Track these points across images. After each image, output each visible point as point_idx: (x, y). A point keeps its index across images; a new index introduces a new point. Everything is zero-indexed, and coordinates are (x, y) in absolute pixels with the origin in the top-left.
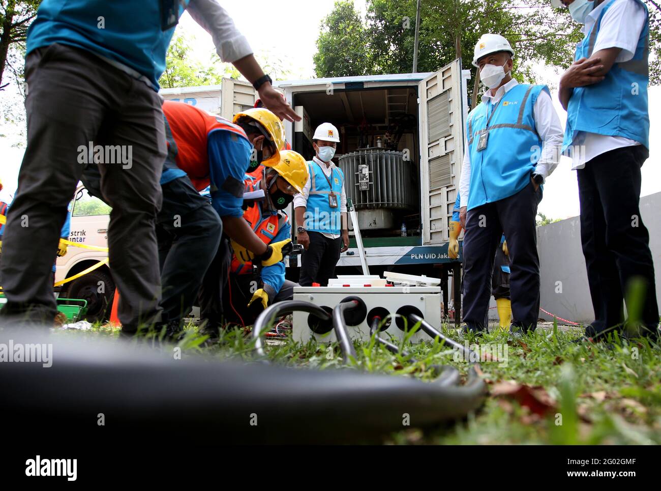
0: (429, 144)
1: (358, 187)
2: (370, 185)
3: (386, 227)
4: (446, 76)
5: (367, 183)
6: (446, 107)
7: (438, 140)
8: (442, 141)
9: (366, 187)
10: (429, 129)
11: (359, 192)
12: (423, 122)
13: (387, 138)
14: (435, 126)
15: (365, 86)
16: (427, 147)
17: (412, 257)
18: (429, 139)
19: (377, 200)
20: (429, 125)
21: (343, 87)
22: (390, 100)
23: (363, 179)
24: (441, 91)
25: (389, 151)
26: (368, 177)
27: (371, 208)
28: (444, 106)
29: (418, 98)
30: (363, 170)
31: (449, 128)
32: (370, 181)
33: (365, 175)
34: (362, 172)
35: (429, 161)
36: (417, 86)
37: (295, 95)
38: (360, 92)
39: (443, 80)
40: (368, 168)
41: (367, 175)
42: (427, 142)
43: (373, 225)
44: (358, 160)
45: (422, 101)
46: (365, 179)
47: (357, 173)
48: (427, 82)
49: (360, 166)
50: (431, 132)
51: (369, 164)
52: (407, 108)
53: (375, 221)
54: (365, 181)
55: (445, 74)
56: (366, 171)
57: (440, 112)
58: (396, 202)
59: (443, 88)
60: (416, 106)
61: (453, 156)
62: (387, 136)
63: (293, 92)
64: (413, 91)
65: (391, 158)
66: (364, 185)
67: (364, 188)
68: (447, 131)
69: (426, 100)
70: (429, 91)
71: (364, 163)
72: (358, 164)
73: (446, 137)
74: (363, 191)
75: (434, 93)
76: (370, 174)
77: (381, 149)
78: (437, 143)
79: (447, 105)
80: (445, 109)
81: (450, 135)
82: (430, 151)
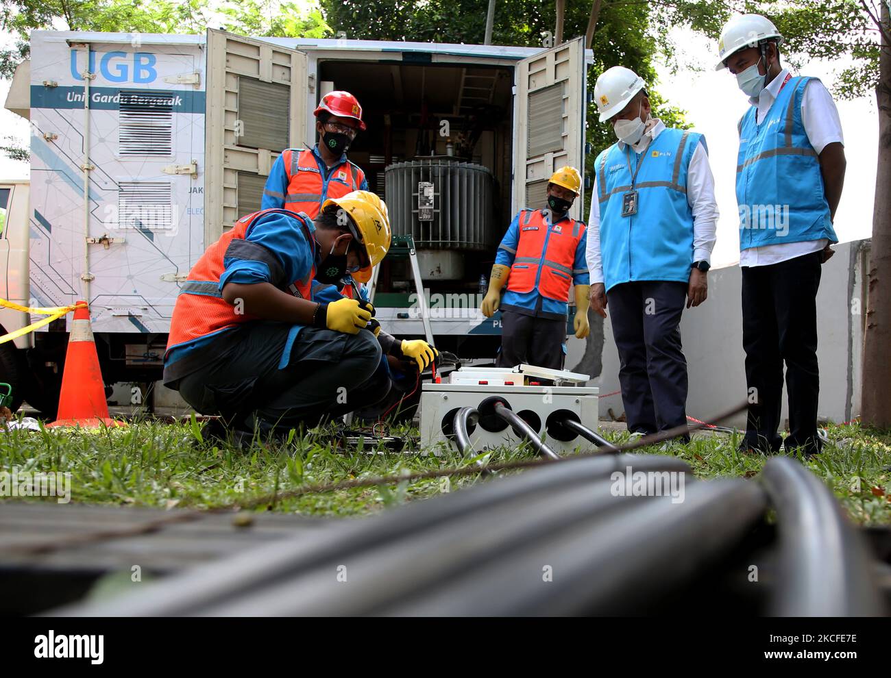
0: (527, 160)
1: (416, 215)
2: (435, 213)
3: (455, 278)
4: (561, 60)
5: (430, 210)
6: (558, 107)
7: (543, 155)
8: (549, 157)
9: (429, 217)
10: (529, 136)
11: (418, 223)
12: (520, 124)
13: (460, 141)
14: (540, 134)
15: (434, 60)
16: (524, 163)
17: (494, 324)
18: (528, 152)
19: (444, 237)
20: (529, 130)
21: (400, 58)
22: (468, 82)
23: (425, 205)
24: (551, 82)
25: (465, 164)
26: (432, 201)
27: (435, 248)
28: (555, 105)
29: (514, 85)
30: (426, 190)
31: (560, 139)
32: (434, 209)
33: (427, 197)
34: (423, 193)
35: (528, 185)
36: (513, 68)
37: (322, 63)
38: (424, 68)
39: (556, 66)
40: (433, 187)
41: (431, 198)
42: (525, 156)
43: (436, 273)
44: (417, 173)
45: (520, 91)
46: (427, 204)
47: (416, 194)
48: (530, 64)
49: (421, 184)
50: (531, 141)
51: (435, 181)
52: (491, 95)
53: (439, 268)
54: (427, 206)
55: (558, 57)
56: (430, 192)
57: (547, 113)
58: (472, 241)
59: (555, 78)
60: (510, 98)
62: (460, 138)
63: (319, 59)
64: (505, 73)
65: (467, 174)
66: (426, 212)
67: (425, 217)
68: (557, 143)
69: (526, 92)
70: (532, 79)
71: (426, 179)
72: (418, 180)
73: (554, 152)
74: (424, 222)
75: (540, 83)
76: (436, 198)
77: (453, 159)
78: (541, 159)
79: (560, 104)
80: (556, 110)
81: (562, 150)
82: (530, 170)
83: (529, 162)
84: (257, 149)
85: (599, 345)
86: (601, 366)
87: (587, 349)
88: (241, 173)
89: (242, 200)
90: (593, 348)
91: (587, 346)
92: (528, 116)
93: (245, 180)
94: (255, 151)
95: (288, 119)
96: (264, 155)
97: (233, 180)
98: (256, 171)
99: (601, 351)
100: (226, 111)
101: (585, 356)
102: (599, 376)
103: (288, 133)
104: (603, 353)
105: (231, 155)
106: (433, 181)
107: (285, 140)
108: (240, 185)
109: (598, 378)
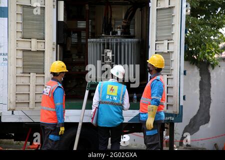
2: (112, 64)
5: (110, 63)
7: (163, 40)
8: (166, 42)
10: (157, 30)
12: (153, 24)
14: (161, 30)
16: (154, 42)
18: (156, 37)
20: (157, 27)
23: (107, 60)
24: (167, 6)
26: (111, 59)
28: (169, 18)
29: (150, 2)
30: (108, 53)
31: (171, 34)
32: (112, 62)
33: (109, 57)
34: (107, 55)
40: (111, 52)
41: (110, 57)
42: (155, 39)
44: (104, 44)
45: (153, 6)
47: (103, 55)
49: (106, 51)
50: (158, 33)
51: (112, 49)
54: (109, 61)
56: (110, 54)
57: (165, 21)
59: (169, 5)
61: (173, 55)
65: (128, 45)
66: (108, 64)
68: (169, 36)
69: (156, 8)
70: (158, 2)
71: (108, 48)
72: (104, 48)
73: (168, 40)
75: (162, 5)
76: (113, 57)
77: (121, 37)
78: (162, 42)
79: (171, 17)
80: (169, 20)
81: (172, 40)
82: (157, 46)
83: (157, 42)
84: (31, 39)
85: (208, 103)
86: (209, 117)
87: (200, 106)
88: (24, 51)
89: (24, 63)
90: (204, 106)
91: (200, 104)
92: (157, 20)
93: (26, 54)
94: (30, 40)
95: (44, 23)
96: (34, 41)
97: (20, 54)
98: (30, 49)
99: (209, 107)
100: (17, 23)
101: (199, 111)
102: (208, 123)
103: (44, 30)
104: (210, 109)
105: (19, 43)
106: (111, 49)
107: (42, 33)
108: (23, 56)
109: (207, 124)
